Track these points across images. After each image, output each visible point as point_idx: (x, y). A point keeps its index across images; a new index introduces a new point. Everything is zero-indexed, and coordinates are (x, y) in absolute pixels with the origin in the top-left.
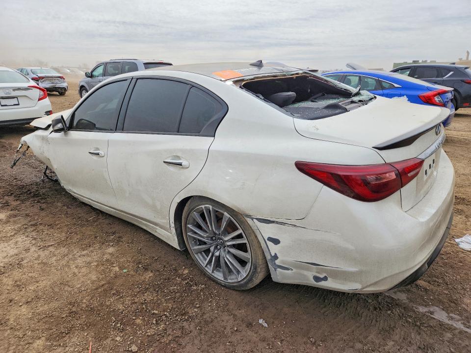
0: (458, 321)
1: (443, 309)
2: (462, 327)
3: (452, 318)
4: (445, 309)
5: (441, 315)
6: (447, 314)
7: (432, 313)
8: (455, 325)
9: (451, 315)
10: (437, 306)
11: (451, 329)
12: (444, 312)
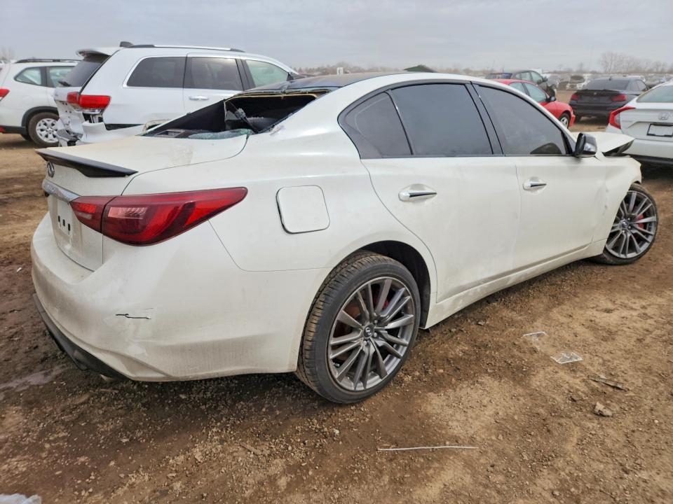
0: (17, 386)
1: (38, 386)
2: (10, 385)
3: (24, 384)
4: (37, 388)
5: (36, 379)
6: (31, 384)
7: (46, 375)
8: (18, 381)
9: (28, 387)
10: (46, 384)
11: (20, 375)
12: (35, 384)
